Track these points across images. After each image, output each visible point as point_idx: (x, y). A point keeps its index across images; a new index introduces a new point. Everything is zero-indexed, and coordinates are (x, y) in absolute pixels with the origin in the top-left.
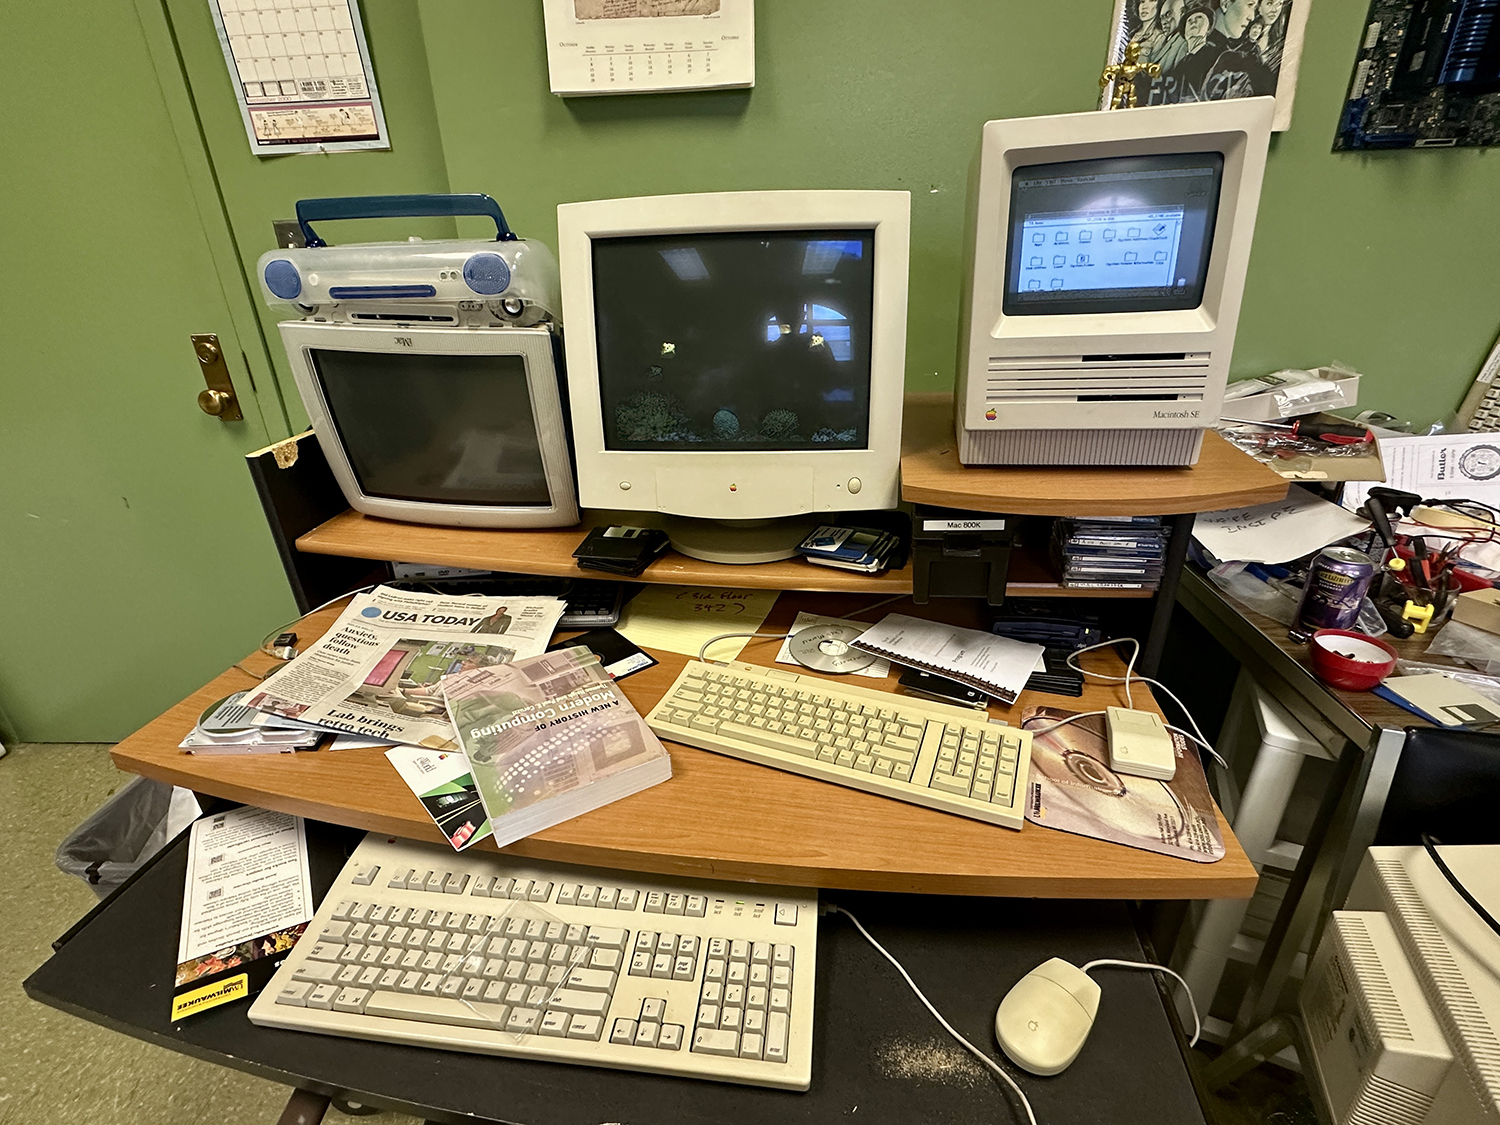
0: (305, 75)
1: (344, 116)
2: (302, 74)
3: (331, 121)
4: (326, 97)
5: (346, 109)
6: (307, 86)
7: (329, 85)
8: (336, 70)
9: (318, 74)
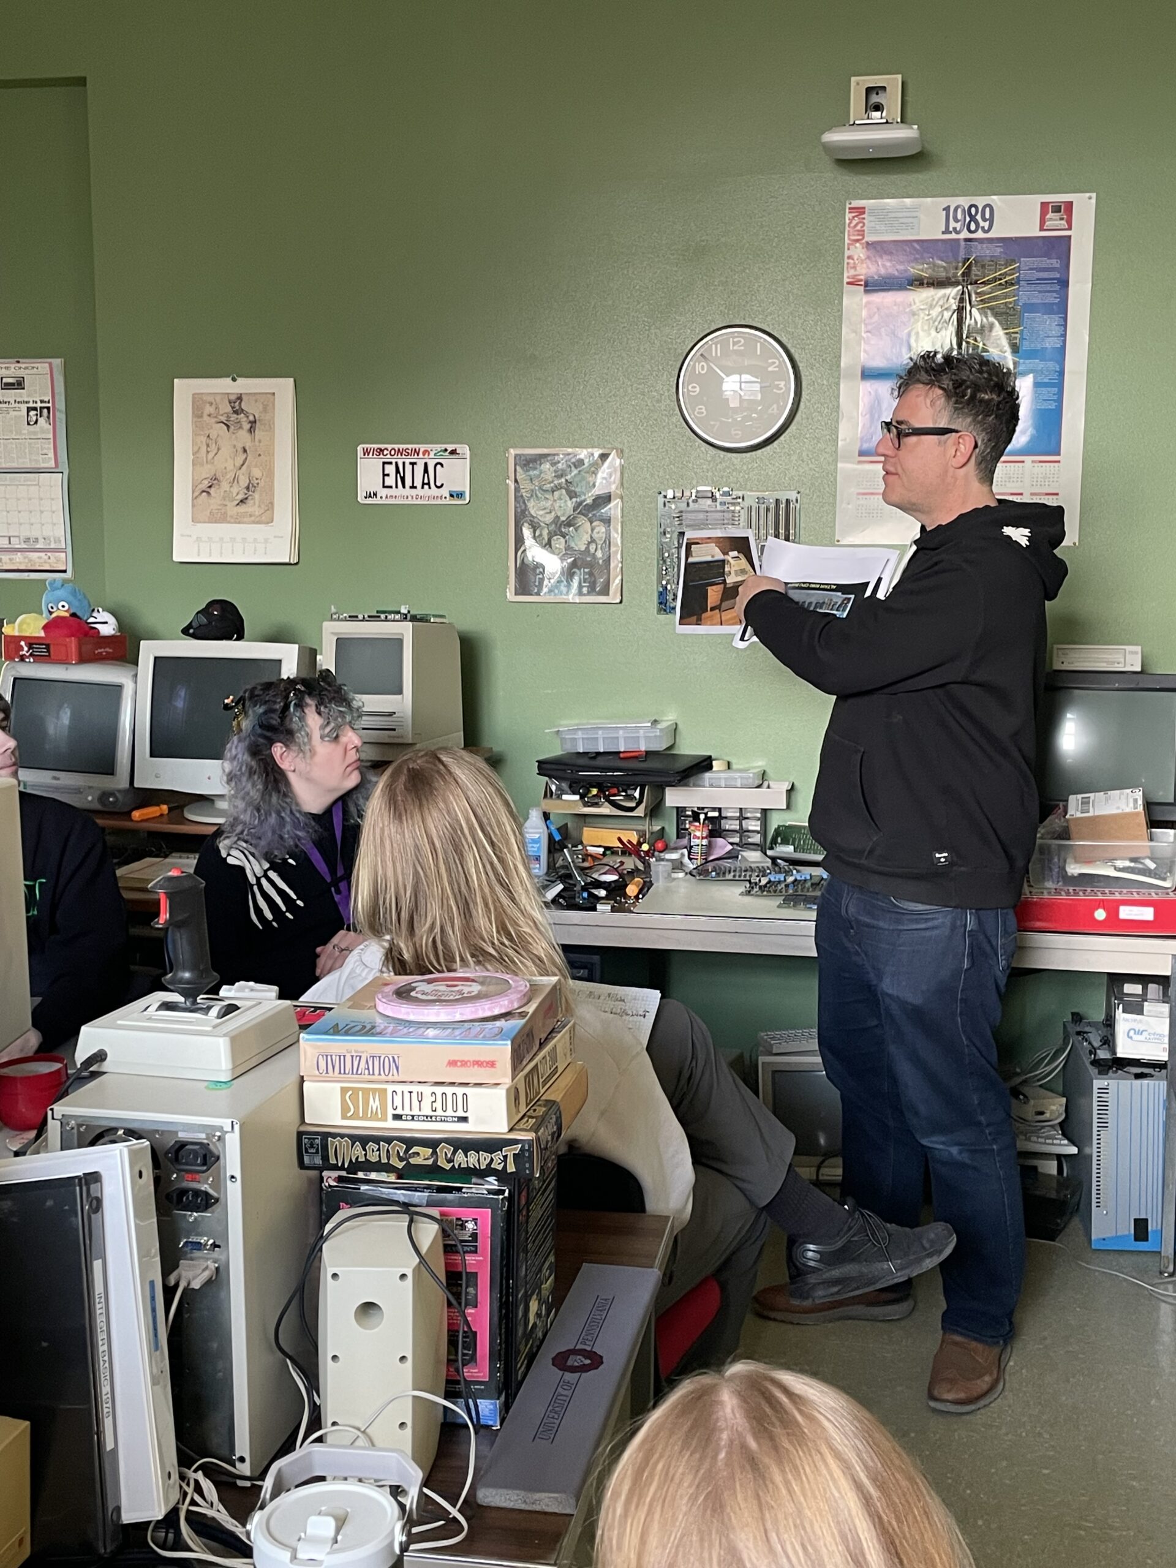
0: (27, 534)
1: (46, 557)
2: (25, 533)
3: (37, 560)
4: (38, 546)
5: (49, 554)
6: (27, 540)
7: (41, 540)
8: (47, 532)
9: (35, 533)
